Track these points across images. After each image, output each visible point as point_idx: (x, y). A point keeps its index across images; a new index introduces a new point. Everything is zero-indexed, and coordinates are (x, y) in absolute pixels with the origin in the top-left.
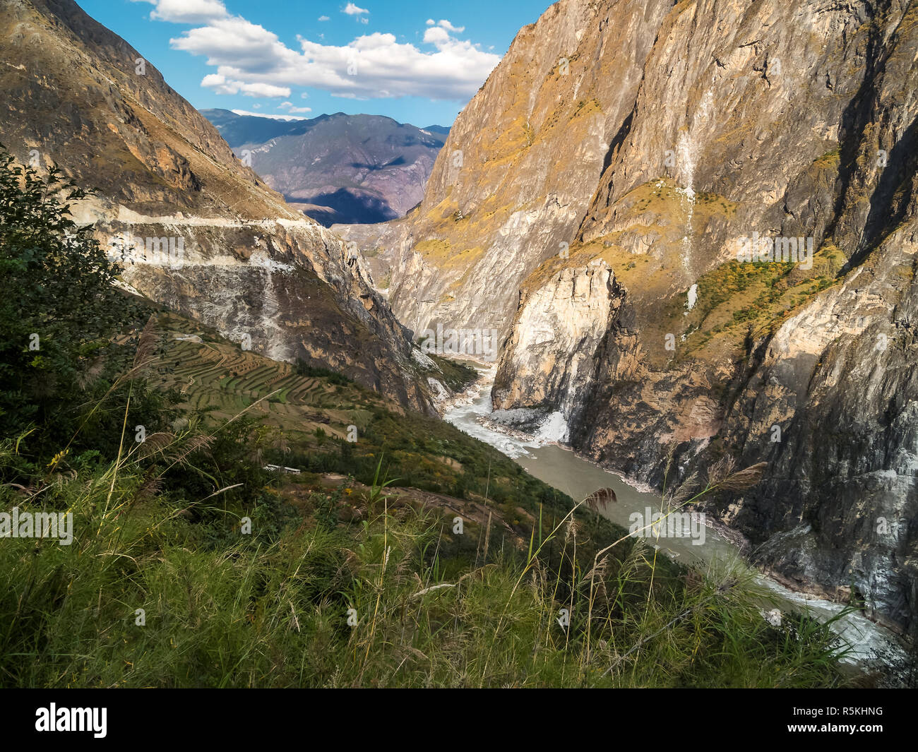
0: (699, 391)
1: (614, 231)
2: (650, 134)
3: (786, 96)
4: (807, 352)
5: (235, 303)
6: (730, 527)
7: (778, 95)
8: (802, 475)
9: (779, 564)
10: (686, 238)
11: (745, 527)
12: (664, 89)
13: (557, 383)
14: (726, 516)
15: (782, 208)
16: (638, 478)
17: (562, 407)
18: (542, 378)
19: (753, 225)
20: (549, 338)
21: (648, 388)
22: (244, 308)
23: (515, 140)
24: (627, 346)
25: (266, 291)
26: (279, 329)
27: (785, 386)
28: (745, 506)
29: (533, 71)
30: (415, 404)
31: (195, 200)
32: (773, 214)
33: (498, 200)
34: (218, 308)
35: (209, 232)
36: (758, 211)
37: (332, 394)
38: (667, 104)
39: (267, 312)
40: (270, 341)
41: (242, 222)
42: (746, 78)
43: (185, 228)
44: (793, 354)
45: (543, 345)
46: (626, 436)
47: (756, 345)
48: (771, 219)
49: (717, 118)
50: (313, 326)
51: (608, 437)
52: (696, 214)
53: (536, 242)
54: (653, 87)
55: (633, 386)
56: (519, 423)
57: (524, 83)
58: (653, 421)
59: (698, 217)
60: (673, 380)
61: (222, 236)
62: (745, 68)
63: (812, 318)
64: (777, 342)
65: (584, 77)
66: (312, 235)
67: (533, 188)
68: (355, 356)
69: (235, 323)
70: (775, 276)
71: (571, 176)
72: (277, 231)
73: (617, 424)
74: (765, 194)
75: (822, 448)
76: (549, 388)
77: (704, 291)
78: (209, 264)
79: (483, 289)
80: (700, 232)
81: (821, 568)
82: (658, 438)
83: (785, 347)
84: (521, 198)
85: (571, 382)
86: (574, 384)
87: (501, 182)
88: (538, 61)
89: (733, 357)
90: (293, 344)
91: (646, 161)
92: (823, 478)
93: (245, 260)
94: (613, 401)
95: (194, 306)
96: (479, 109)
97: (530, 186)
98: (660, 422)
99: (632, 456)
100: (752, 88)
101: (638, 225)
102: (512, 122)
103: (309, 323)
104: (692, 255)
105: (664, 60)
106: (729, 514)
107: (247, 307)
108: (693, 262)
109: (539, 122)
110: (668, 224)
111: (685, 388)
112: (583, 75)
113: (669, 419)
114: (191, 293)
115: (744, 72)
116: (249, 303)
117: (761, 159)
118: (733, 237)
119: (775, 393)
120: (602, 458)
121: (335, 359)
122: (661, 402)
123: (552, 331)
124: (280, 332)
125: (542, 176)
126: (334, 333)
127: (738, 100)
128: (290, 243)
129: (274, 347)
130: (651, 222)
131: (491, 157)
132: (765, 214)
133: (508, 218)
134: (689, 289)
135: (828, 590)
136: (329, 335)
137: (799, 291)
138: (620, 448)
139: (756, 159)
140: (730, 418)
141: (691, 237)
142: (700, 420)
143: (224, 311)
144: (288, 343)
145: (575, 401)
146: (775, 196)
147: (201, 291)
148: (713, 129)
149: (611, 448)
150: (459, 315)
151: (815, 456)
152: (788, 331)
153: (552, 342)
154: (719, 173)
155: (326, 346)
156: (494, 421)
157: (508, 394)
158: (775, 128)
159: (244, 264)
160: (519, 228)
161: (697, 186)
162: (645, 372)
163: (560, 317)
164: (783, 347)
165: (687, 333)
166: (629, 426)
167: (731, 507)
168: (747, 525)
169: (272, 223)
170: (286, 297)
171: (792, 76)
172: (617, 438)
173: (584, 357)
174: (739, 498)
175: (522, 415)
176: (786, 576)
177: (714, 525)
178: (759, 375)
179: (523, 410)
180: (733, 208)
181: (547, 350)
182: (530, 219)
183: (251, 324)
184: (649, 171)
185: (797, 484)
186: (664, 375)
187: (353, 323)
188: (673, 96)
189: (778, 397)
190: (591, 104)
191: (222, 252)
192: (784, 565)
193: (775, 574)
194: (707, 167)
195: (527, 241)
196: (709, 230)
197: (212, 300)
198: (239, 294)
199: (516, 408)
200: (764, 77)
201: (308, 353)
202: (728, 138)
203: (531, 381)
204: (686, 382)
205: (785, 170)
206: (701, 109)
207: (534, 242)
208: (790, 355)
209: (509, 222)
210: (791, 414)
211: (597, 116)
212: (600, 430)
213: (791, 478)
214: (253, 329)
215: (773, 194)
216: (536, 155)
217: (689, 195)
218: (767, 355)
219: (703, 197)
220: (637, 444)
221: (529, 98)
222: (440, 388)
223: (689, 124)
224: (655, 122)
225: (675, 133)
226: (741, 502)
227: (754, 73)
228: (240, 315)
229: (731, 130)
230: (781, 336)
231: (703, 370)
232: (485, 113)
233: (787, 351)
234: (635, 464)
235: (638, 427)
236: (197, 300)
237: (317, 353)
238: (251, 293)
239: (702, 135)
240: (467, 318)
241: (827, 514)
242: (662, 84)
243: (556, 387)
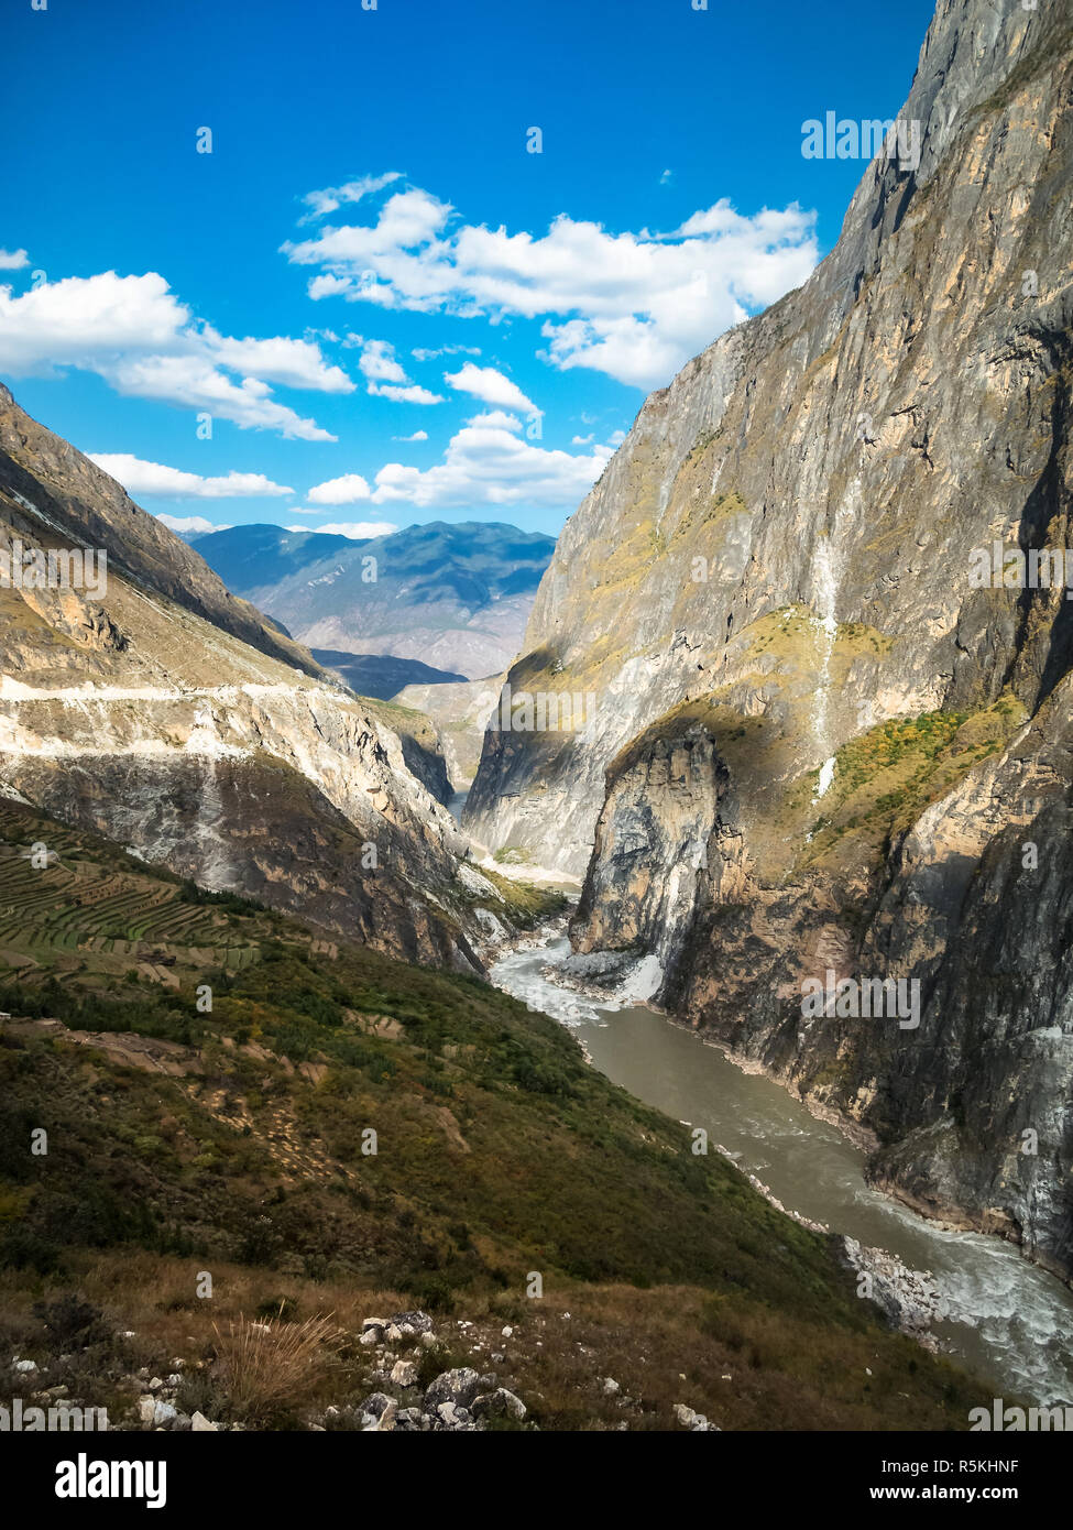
0: (825, 917)
1: (725, 683)
2: (777, 544)
3: (955, 481)
4: (962, 853)
5: (158, 806)
6: (861, 1123)
7: (944, 481)
8: (952, 1040)
9: (905, 1175)
10: (820, 690)
11: (879, 1124)
12: (797, 479)
13: (653, 912)
14: (856, 1106)
15: (953, 641)
16: (748, 1053)
17: (659, 947)
18: (632, 905)
19: (915, 668)
20: (641, 843)
21: (760, 914)
22: (171, 813)
23: (638, 554)
24: (731, 853)
25: (205, 787)
26: (221, 840)
27: (929, 905)
28: (880, 1090)
29: (664, 456)
30: (428, 947)
31: (115, 664)
32: (942, 652)
33: (610, 643)
34: (134, 813)
35: (131, 707)
36: (923, 648)
37: (221, 928)
38: (801, 500)
39: (206, 816)
40: (207, 859)
41: (184, 692)
42: (903, 459)
43: (95, 703)
44: (941, 857)
45: (633, 855)
46: (733, 990)
47: (894, 848)
48: (940, 658)
49: (867, 516)
50: (271, 833)
51: (710, 991)
52: (836, 654)
53: (660, 702)
54: (784, 475)
55: (739, 912)
56: (597, 974)
57: (652, 472)
58: (768, 965)
59: (840, 658)
60: (791, 901)
61: (149, 712)
62: (900, 445)
63: (966, 803)
64: (915, 840)
65: (726, 463)
66: (295, 705)
67: (656, 623)
68: (333, 877)
69: (158, 835)
70: (939, 742)
71: (702, 604)
72: (239, 702)
73: (720, 970)
74: (931, 622)
75: (978, 998)
76: (643, 919)
77: (844, 767)
78: (126, 751)
79: (585, 775)
80: (841, 682)
81: (963, 1181)
82: (776, 991)
83: (928, 846)
84: (640, 638)
85: (670, 910)
86: (674, 911)
87: (617, 615)
88: (673, 440)
89: (870, 864)
90: (241, 861)
91: (773, 581)
92: (976, 1041)
93: (179, 744)
94: (716, 936)
95: (99, 812)
96: (594, 512)
97: (652, 620)
98: (778, 965)
99: (741, 1019)
100: (910, 471)
101: (753, 674)
102: (635, 528)
103: (264, 830)
104: (828, 715)
105: (797, 437)
106: (858, 1102)
107: (176, 811)
108: (828, 725)
109: (672, 527)
110: (793, 670)
111: (808, 912)
112: (724, 459)
113: (790, 962)
114: (96, 794)
115: (900, 451)
116: (179, 805)
117: (923, 573)
118: (887, 686)
119: (916, 917)
120: (703, 1022)
121: (301, 882)
122: (776, 936)
123: (645, 834)
124: (222, 845)
125: (668, 605)
126: (300, 844)
127: (893, 490)
128: (257, 718)
129: (212, 868)
130: (771, 668)
131: (603, 582)
132: (933, 652)
133: (620, 668)
134: (822, 765)
135: (972, 1215)
136: (294, 848)
137: (959, 764)
138: (726, 1007)
139: (917, 573)
140: (862, 957)
141: (827, 689)
142: (830, 961)
143: (142, 817)
144: (233, 860)
145: (674, 937)
146: (944, 624)
147: (111, 790)
148: (861, 533)
149: (713, 1008)
150: (553, 814)
151: (969, 1010)
152: (931, 823)
153: (645, 849)
154: (870, 594)
155: (288, 862)
156: (563, 971)
157: (587, 929)
158: (941, 528)
159: (177, 751)
160: (636, 682)
161: (841, 613)
162: (754, 890)
163: (656, 812)
164: (925, 847)
165: (814, 831)
166: (736, 973)
167: (862, 1092)
168: (882, 1120)
169: (234, 690)
170: (233, 795)
171: (962, 453)
172: (722, 991)
173: (686, 870)
174: (870, 1079)
175: (602, 961)
176: (916, 1195)
177: (840, 1121)
178: (895, 890)
179: (605, 953)
180: (888, 644)
181: (638, 861)
182: (651, 668)
183: (179, 835)
184: (777, 596)
185: (943, 1056)
186: (780, 894)
187: (333, 829)
188: (809, 488)
189: (921, 922)
190: (731, 499)
191: (145, 735)
192: (911, 1178)
193: (900, 1193)
194: (853, 586)
195: (647, 701)
196: (852, 677)
197: (126, 803)
198: (166, 793)
199: (597, 951)
200: (925, 456)
201: (262, 874)
202: (881, 544)
203: (618, 909)
204: (808, 904)
205: (956, 587)
206: (844, 504)
207: (656, 703)
208: (937, 859)
209: (623, 674)
210: (940, 947)
211: (740, 517)
212: (699, 980)
213: (936, 1046)
214: (183, 842)
215: (942, 622)
216: (660, 575)
217: (827, 628)
218: (904, 860)
219: (848, 630)
220: (747, 1001)
221: (659, 493)
222: (495, 924)
223: (830, 525)
224: (784, 525)
225: (812, 540)
226: (873, 1084)
227: (913, 451)
228: (166, 822)
229: (885, 532)
230: (922, 829)
231: (828, 884)
232: (601, 518)
233: (932, 852)
234: (745, 1031)
235: (749, 974)
236: (103, 804)
237: (274, 875)
238: (182, 791)
239: (847, 541)
240: (564, 817)
241: (973, 1098)
242: (794, 471)
243: (651, 918)
